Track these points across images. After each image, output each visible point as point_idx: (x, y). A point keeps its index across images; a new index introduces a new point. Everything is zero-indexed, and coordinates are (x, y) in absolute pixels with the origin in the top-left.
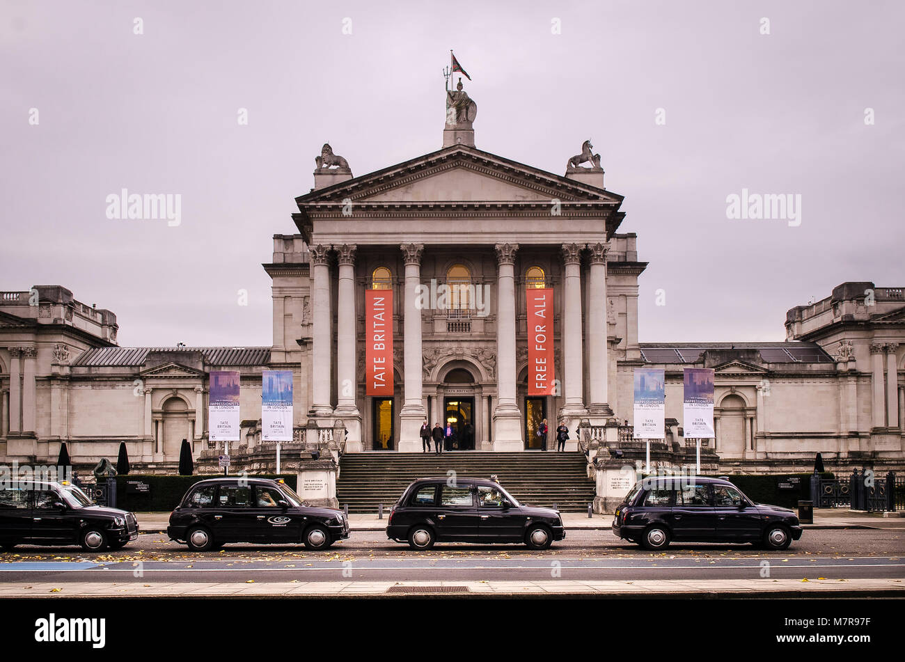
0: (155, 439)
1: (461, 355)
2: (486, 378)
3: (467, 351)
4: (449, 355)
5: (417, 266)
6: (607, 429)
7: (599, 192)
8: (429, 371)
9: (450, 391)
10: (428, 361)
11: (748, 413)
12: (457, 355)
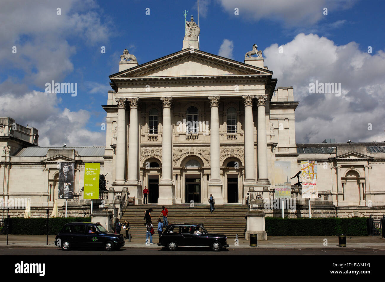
0: (49, 194)
1: (193, 153)
2: (206, 165)
3: (196, 151)
4: (187, 153)
5: (169, 108)
6: (264, 193)
7: (260, 70)
8: (176, 161)
9: (188, 172)
10: (176, 156)
11: (361, 180)
12: (191, 153)
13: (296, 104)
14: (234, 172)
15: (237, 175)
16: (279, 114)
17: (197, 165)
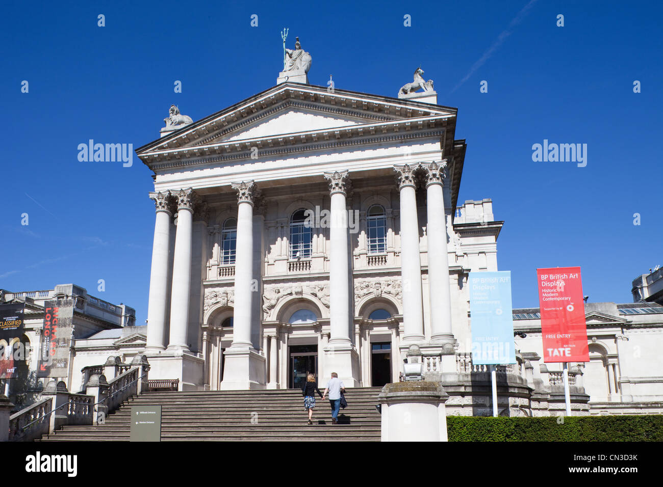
1: (301, 293)
2: (325, 314)
3: (307, 290)
4: (289, 294)
5: (248, 203)
6: (443, 357)
7: (429, 108)
8: (268, 311)
9: (294, 332)
10: (268, 301)
11: (610, 360)
12: (297, 293)
13: (498, 226)
14: (384, 330)
15: (390, 335)
16: (470, 245)
17: (311, 319)
